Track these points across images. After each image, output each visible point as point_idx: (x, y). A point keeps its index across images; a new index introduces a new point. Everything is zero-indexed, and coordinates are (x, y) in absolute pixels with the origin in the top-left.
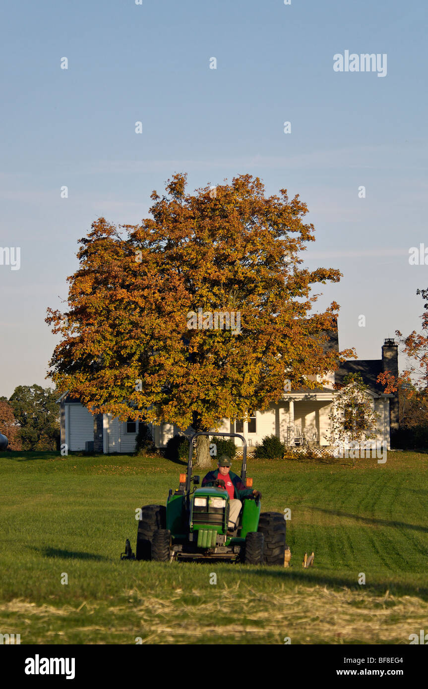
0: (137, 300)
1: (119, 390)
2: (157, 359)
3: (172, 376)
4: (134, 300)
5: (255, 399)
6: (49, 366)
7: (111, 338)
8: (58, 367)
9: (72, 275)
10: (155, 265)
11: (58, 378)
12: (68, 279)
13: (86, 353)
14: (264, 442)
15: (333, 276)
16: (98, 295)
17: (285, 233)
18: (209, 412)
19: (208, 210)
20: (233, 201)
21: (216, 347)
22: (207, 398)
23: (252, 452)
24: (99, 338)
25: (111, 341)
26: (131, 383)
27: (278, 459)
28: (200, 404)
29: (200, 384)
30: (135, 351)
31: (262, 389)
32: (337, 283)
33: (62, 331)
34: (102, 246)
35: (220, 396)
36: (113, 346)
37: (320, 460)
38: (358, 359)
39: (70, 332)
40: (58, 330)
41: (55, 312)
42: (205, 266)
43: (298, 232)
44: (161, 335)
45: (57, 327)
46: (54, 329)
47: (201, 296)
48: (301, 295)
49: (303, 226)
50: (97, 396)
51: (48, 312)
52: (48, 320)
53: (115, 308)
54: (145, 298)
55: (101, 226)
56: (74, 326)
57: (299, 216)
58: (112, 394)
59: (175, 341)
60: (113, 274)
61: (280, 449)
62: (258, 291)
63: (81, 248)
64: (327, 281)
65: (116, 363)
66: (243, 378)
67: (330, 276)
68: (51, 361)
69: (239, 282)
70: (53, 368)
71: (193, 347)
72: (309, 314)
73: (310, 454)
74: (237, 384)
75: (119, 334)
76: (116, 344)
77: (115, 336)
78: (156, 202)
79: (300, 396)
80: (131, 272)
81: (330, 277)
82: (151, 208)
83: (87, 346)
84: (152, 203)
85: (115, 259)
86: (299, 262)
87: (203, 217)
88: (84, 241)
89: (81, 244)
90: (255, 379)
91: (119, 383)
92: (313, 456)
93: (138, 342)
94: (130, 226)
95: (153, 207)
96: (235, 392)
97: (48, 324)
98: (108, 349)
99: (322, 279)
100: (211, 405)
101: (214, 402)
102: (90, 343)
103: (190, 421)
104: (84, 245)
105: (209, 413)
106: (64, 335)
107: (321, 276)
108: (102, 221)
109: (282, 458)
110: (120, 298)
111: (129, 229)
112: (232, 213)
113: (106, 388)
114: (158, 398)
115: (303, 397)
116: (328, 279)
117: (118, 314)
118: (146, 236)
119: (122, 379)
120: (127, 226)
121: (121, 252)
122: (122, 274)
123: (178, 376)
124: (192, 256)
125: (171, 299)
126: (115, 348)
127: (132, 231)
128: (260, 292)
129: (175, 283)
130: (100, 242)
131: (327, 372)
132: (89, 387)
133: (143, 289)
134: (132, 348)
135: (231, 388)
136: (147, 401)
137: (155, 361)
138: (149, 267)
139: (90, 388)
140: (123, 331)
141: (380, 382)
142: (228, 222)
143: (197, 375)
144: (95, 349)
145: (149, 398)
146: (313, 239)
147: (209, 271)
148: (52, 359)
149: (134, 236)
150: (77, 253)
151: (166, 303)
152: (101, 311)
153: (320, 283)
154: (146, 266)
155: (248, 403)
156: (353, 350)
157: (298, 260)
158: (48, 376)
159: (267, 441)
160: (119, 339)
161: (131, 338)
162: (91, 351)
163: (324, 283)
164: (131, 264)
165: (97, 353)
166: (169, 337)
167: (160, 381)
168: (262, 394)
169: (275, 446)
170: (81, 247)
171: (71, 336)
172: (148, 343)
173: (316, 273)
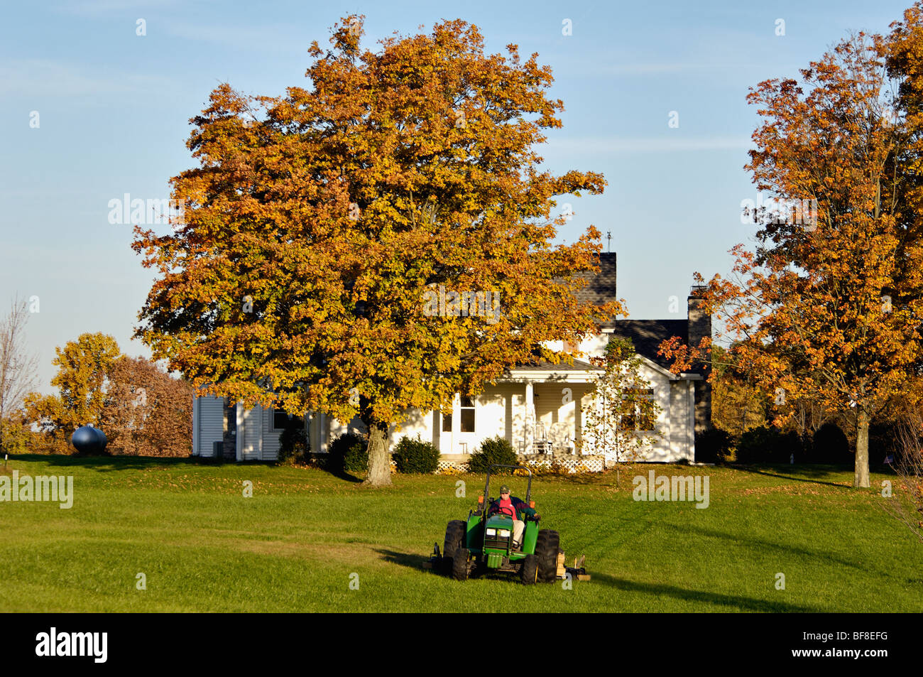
0: (273, 217)
1: (243, 360)
2: (302, 310)
3: (325, 337)
4: (269, 216)
5: (460, 377)
6: (138, 319)
7: (231, 277)
8: (152, 320)
9: (179, 174)
10: (305, 161)
11: (152, 339)
12: (171, 182)
13: (189, 299)
14: (484, 447)
15: (593, 184)
16: (217, 207)
17: (517, 114)
18: (385, 397)
19: (392, 75)
20: (434, 62)
21: (396, 291)
22: (381, 375)
23: (465, 464)
24: (212, 275)
25: (231, 280)
26: (262, 349)
27: (505, 474)
28: (369, 384)
29: (367, 351)
30: (268, 297)
31: (471, 362)
32: (599, 196)
33: (159, 263)
34: (224, 130)
35: (401, 371)
36: (235, 289)
37: (573, 478)
38: (629, 318)
39: (170, 266)
40: (153, 261)
41: (148, 233)
42: (380, 164)
43: (538, 113)
44: (309, 274)
45: (151, 257)
46: (145, 260)
47: (377, 212)
48: (538, 214)
49: (547, 104)
50: (208, 369)
51: (135, 233)
52: (138, 246)
53: (240, 228)
54: (288, 214)
55: (223, 99)
56: (178, 255)
57: (540, 88)
58: (232, 366)
59: (330, 282)
60: (238, 174)
61: (509, 459)
62: (469, 207)
63: (194, 133)
64: (583, 192)
65: (240, 317)
66: (440, 342)
67: (586, 184)
68: (142, 311)
69: (439, 191)
70: (145, 323)
71: (359, 293)
72: (553, 245)
73: (556, 468)
74: (431, 352)
75: (245, 270)
76: (239, 287)
77: (238, 274)
78: (316, 59)
79: (541, 376)
80: (266, 172)
81: (586, 186)
82: (310, 68)
83: (192, 288)
84: (311, 62)
85: (244, 151)
86: (538, 161)
87: (384, 86)
88: (199, 121)
89: (194, 127)
90: (461, 345)
91: (242, 349)
92: (561, 471)
93: (273, 283)
94: (267, 98)
95: (313, 68)
96: (427, 366)
97: (136, 252)
98: (226, 293)
99: (574, 189)
100: (389, 386)
101: (392, 380)
102: (197, 284)
103: (356, 412)
104: (198, 128)
105: (386, 399)
106: (163, 270)
107: (573, 184)
108: (225, 90)
109: (512, 473)
110: (247, 212)
111: (266, 102)
112: (431, 81)
113: (224, 357)
114: (305, 374)
115: (547, 377)
116: (585, 188)
117: (242, 237)
118: (292, 115)
119: (247, 343)
120: (262, 99)
121: (254, 139)
122: (251, 175)
123: (334, 339)
124: (361, 148)
125: (326, 216)
126: (237, 293)
127: (271, 106)
128: (471, 209)
129: (334, 190)
130: (221, 123)
131: (582, 337)
132: (195, 354)
133: (285, 201)
134: (262, 293)
135: (422, 360)
136: (288, 378)
137: (298, 314)
138: (295, 164)
139: (198, 356)
140: (249, 265)
141: (664, 354)
142: (422, 95)
143: (364, 337)
144: (205, 293)
145: (292, 374)
146: (558, 124)
147: (387, 172)
148: (143, 308)
149: (273, 114)
150: (186, 140)
151: (318, 221)
152: (218, 233)
153: (572, 196)
154: (290, 163)
155: (449, 385)
156: (622, 303)
157: (537, 156)
158: (136, 335)
159: (488, 446)
160: (244, 278)
161: (262, 276)
162: (198, 295)
163: (578, 194)
164: (266, 160)
165: (207, 299)
166: (320, 277)
167: (307, 346)
168: (470, 369)
169: (500, 454)
170: (194, 131)
171: (172, 272)
172: (288, 286)
173: (565, 180)
